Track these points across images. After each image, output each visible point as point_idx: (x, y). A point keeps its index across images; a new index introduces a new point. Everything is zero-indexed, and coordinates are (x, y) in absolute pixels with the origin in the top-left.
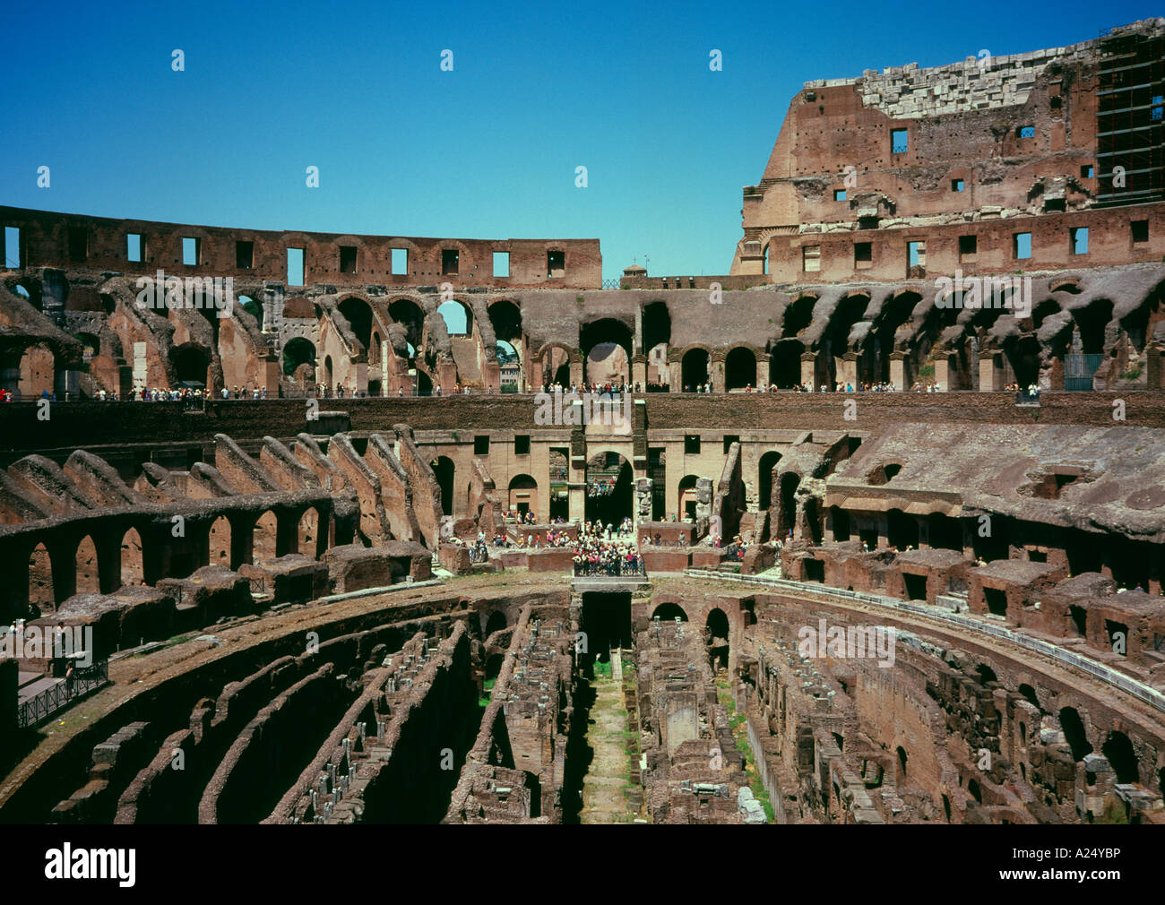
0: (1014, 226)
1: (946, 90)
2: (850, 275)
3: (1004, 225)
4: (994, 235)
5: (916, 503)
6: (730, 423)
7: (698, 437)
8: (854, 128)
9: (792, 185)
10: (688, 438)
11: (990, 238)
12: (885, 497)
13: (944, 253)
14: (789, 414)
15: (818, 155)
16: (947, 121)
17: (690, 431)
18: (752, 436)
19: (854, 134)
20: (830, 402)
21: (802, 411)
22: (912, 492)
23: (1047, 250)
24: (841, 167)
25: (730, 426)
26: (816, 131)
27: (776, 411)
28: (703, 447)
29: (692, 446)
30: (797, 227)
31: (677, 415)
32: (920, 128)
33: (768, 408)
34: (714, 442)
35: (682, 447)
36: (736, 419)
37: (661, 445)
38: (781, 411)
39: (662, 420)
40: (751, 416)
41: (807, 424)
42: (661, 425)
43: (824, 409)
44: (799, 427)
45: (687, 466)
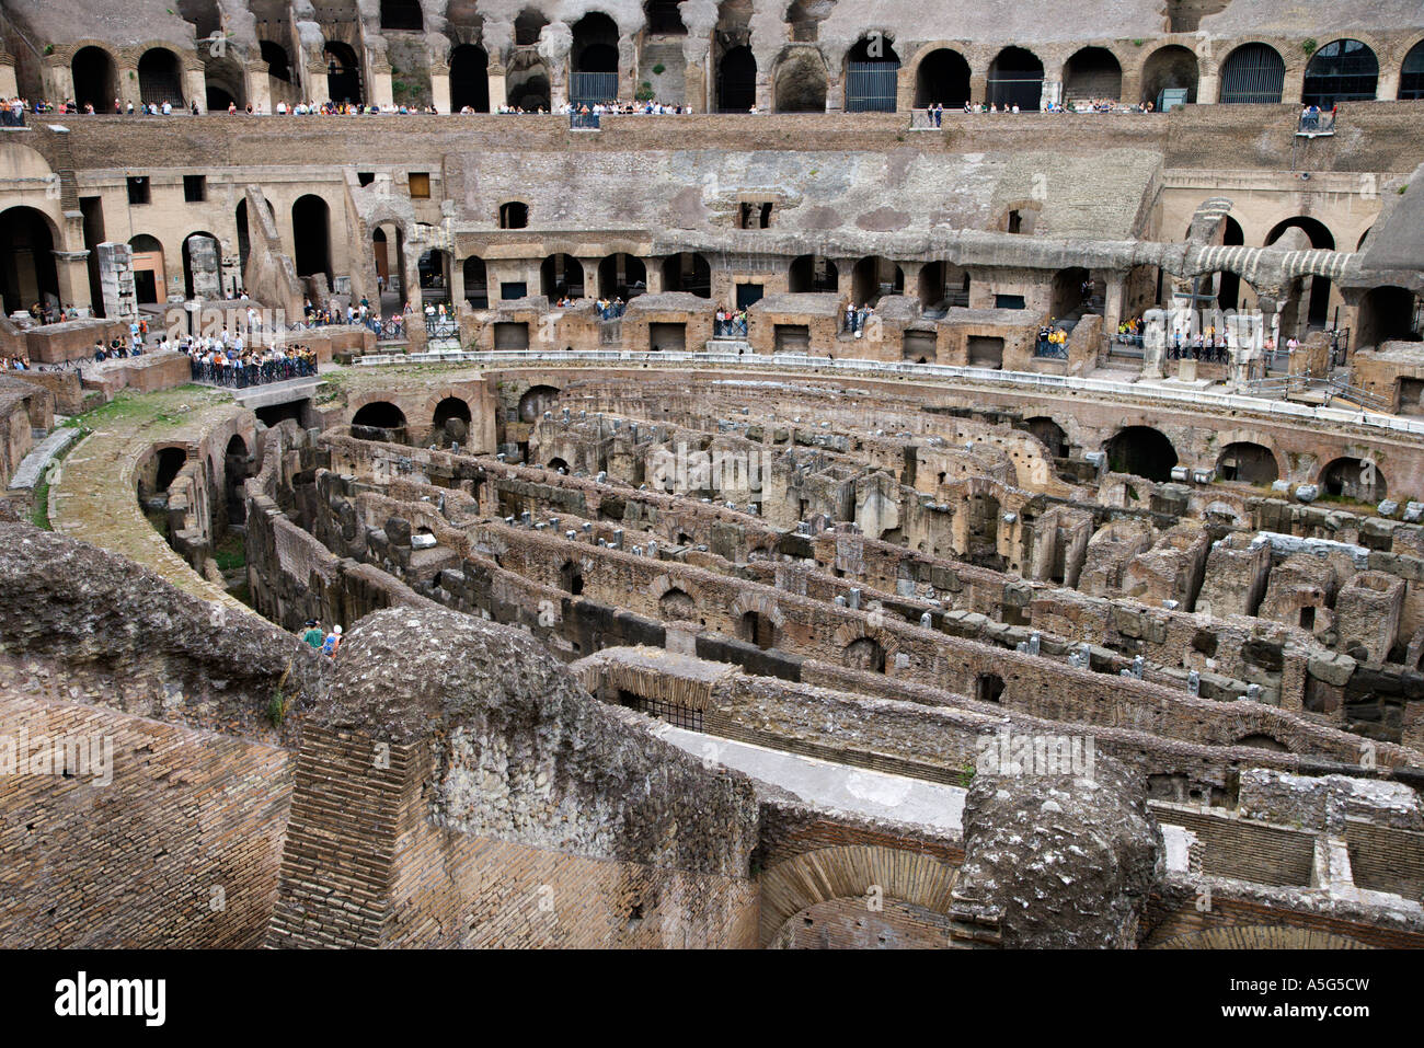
5: (585, 245)
6: (188, 158)
7: (146, 179)
10: (131, 181)
14: (271, 145)
17: (135, 172)
18: (224, 176)
20: (325, 128)
21: (288, 139)
22: (578, 232)
25: (189, 164)
27: (252, 140)
28: (155, 194)
29: (139, 192)
31: (110, 148)
33: (243, 140)
34: (170, 185)
35: (124, 194)
36: (197, 152)
37: (94, 193)
38: (258, 140)
39: (89, 154)
40: (217, 148)
41: (297, 158)
42: (90, 163)
43: (320, 138)
44: (284, 161)
45: (135, 221)
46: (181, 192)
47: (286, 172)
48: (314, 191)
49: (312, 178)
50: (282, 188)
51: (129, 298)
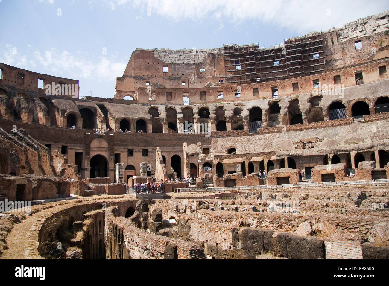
0: (217, 89)
1: (179, 56)
2: (165, 102)
3: (214, 89)
4: (211, 92)
5: (254, 158)
6: (144, 144)
7: (133, 150)
8: (152, 64)
9: (133, 78)
10: (129, 150)
11: (210, 92)
12: (240, 157)
13: (195, 96)
14: (166, 141)
15: (141, 70)
16: (180, 65)
17: (130, 147)
18: (153, 149)
19: (152, 65)
23: (228, 96)
24: (148, 75)
25: (144, 146)
26: (140, 63)
27: (161, 140)
28: (135, 154)
29: (130, 153)
30: (134, 92)
31: (124, 141)
32: (172, 66)
33: (159, 139)
34: (139, 151)
35: (126, 153)
36: (147, 143)
37: (119, 153)
38: (163, 140)
39: (119, 142)
40: (152, 142)
41: (173, 145)
42: (119, 145)
43: (179, 139)
44: (170, 146)
45: (129, 161)
46: (141, 154)
47: (170, 148)
48: (177, 154)
49: (176, 150)
50: (169, 153)
51: (122, 179)
